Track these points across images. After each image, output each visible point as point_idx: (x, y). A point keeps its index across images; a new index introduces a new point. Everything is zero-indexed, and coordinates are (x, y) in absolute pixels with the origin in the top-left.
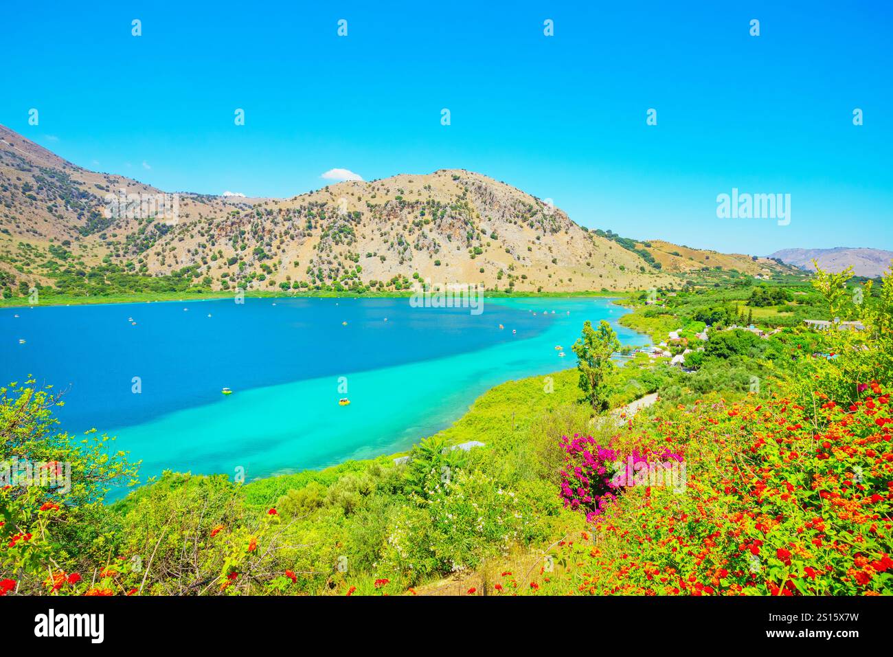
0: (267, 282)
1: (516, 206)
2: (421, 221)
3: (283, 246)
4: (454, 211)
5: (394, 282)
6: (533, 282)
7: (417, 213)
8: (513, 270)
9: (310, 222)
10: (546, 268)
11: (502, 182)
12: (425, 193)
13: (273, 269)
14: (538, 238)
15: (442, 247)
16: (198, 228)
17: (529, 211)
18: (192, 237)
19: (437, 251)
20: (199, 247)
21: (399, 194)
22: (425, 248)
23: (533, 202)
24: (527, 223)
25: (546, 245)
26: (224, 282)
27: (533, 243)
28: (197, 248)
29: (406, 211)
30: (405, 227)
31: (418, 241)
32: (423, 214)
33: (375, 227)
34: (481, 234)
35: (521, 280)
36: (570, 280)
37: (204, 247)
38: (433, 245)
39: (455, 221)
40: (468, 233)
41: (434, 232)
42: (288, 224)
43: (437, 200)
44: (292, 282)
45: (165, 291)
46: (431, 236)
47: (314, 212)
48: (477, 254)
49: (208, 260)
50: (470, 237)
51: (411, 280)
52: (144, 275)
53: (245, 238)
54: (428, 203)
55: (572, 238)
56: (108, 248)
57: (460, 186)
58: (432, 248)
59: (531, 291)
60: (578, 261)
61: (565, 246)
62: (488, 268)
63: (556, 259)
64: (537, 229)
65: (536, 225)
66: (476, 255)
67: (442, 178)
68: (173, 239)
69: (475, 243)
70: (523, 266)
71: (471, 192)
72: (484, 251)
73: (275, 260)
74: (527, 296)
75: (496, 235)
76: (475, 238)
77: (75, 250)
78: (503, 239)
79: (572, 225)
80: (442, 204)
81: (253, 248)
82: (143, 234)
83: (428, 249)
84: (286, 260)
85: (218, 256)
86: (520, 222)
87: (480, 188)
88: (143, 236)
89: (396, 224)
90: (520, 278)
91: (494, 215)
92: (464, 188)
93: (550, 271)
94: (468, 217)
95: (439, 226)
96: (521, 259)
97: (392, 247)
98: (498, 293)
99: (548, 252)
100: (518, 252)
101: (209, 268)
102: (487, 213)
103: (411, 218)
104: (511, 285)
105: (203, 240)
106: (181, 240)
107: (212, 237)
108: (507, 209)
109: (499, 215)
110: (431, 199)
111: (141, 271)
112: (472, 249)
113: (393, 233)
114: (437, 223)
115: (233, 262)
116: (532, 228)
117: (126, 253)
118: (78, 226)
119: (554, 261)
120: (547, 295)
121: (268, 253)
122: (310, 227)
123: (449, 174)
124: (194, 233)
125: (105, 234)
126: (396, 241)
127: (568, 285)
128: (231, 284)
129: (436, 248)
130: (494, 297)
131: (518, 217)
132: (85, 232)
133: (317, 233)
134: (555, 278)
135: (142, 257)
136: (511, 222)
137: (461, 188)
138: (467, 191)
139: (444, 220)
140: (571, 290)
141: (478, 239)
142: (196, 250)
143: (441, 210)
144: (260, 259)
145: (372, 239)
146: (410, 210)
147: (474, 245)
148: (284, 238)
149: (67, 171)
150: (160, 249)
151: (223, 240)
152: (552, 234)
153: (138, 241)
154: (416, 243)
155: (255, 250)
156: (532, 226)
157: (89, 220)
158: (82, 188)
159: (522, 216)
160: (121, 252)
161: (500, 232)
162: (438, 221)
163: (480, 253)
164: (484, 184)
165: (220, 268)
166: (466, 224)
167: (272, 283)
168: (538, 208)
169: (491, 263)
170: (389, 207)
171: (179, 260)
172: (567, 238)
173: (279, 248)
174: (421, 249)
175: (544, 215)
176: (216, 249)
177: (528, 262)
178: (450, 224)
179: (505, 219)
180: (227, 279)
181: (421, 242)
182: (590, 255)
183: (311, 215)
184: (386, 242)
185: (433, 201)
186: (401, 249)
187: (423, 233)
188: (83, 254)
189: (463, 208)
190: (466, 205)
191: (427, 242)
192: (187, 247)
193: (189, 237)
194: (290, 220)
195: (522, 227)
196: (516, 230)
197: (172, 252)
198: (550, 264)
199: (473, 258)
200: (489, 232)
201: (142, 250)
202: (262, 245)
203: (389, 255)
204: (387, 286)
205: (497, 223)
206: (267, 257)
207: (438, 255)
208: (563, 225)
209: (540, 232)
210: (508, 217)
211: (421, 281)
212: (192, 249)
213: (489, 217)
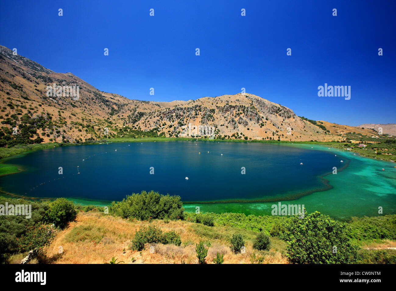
1: (274, 108)
2: (239, 113)
3: (188, 121)
4: (252, 110)
5: (234, 135)
6: (287, 137)
7: (237, 110)
8: (278, 132)
9: (196, 112)
12: (237, 102)
14: (284, 120)
15: (249, 123)
17: (279, 110)
18: (154, 117)
21: (227, 102)
22: (242, 123)
24: (278, 114)
25: (287, 123)
26: (169, 134)
27: (282, 122)
29: (232, 109)
30: (233, 115)
31: (239, 120)
33: (220, 114)
35: (282, 136)
37: (159, 121)
39: (252, 113)
40: (257, 118)
41: (244, 117)
42: (188, 113)
43: (243, 105)
47: (197, 108)
48: (263, 126)
49: (161, 125)
50: (258, 120)
51: (240, 135)
52: (141, 131)
53: (173, 118)
54: (240, 106)
55: (296, 120)
56: (122, 120)
57: (250, 100)
58: (245, 123)
59: (287, 140)
60: (301, 129)
61: (294, 124)
62: (268, 131)
63: (292, 129)
64: (282, 117)
65: (282, 115)
67: (241, 97)
68: (147, 118)
69: (260, 122)
70: (281, 131)
71: (254, 102)
74: (287, 142)
75: (268, 118)
76: (260, 120)
77: (112, 121)
78: (271, 120)
79: (295, 115)
80: (246, 107)
81: (177, 122)
82: (134, 115)
83: (244, 124)
85: (165, 124)
86: (275, 114)
87: (258, 100)
89: (229, 114)
91: (266, 111)
94: (256, 112)
96: (279, 128)
97: (230, 122)
99: (289, 126)
100: (278, 125)
101: (162, 128)
103: (234, 111)
104: (279, 138)
105: (158, 118)
106: (151, 118)
107: (161, 117)
108: (270, 109)
111: (138, 129)
112: (260, 124)
113: (229, 117)
114: (246, 114)
115: (171, 126)
118: (109, 112)
120: (294, 142)
121: (183, 124)
122: (196, 114)
124: (155, 115)
125: (119, 115)
126: (231, 120)
131: (274, 112)
132: (112, 114)
133: (200, 117)
134: (294, 136)
135: (137, 124)
136: (272, 114)
138: (252, 101)
139: (248, 113)
140: (302, 140)
142: (157, 122)
143: (246, 109)
144: (181, 126)
145: (221, 119)
146: (234, 109)
148: (188, 118)
150: (143, 121)
151: (165, 119)
152: (288, 119)
153: (133, 118)
156: (280, 116)
157: (112, 110)
159: (276, 112)
160: (128, 122)
163: (263, 125)
164: (260, 99)
165: (166, 129)
166: (257, 114)
168: (282, 108)
169: (268, 129)
170: (225, 108)
171: (151, 126)
172: (294, 120)
173: (186, 122)
174: (240, 124)
175: (285, 111)
177: (282, 129)
178: (251, 115)
179: (270, 113)
182: (304, 127)
183: (196, 110)
184: (227, 120)
186: (234, 123)
187: (241, 118)
188: (116, 122)
190: (254, 107)
191: (243, 121)
194: (189, 111)
195: (277, 116)
196: (275, 117)
197: (148, 123)
199: (261, 127)
200: (265, 118)
201: (134, 121)
202: (180, 121)
203: (229, 125)
204: (231, 137)
205: (267, 114)
206: (183, 125)
207: (248, 126)
208: (292, 115)
209: (284, 118)
210: (271, 112)
211: (244, 135)
212: (155, 122)
213: (264, 112)
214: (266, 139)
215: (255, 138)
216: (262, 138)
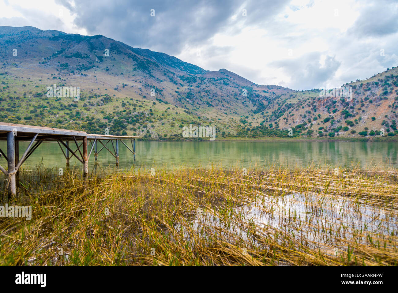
0: (349, 132)
3: (364, 108)
9: (386, 90)
13: (354, 123)
16: (307, 102)
18: (303, 108)
20: (307, 113)
26: (320, 133)
28: (305, 114)
37: (310, 113)
42: (368, 93)
44: (369, 131)
45: (285, 137)
47: (390, 82)
49: (312, 119)
52: (276, 130)
56: (264, 119)
68: (293, 110)
73: (357, 117)
77: (249, 120)
81: (341, 111)
82: (279, 110)
84: (365, 117)
85: (318, 117)
88: (279, 111)
101: (312, 125)
105: (308, 109)
106: (297, 110)
107: (315, 106)
111: (275, 127)
115: (327, 120)
117: (271, 120)
118: (253, 110)
121: (351, 113)
122: (386, 93)
124: (304, 105)
125: (263, 112)
128: (324, 133)
132: (255, 112)
133: (392, 96)
135: (277, 121)
142: (305, 115)
144: (345, 118)
148: (364, 103)
149: (252, 87)
150: (286, 116)
151: (322, 108)
153: (277, 114)
155: (342, 112)
157: (258, 107)
158: (257, 93)
160: (268, 120)
165: (318, 124)
167: (353, 132)
171: (295, 121)
173: (360, 109)
176: (317, 114)
180: (322, 131)
183: (388, 84)
188: (252, 121)
192: (300, 114)
193: (302, 108)
194: (369, 90)
197: (292, 117)
201: (278, 118)
202: (347, 109)
206: (351, 116)
212: (303, 115)
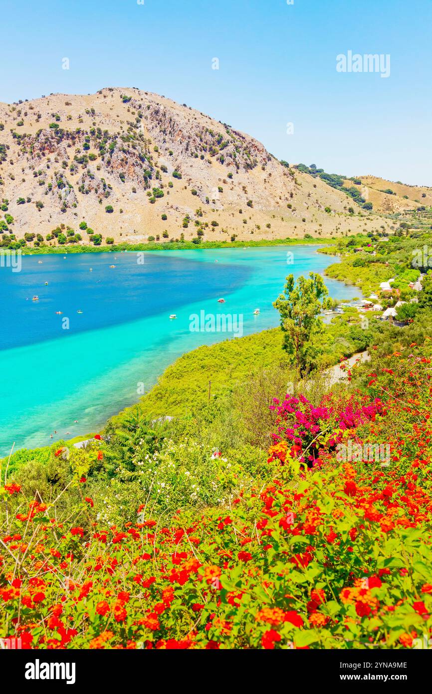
1: (203, 136)
2: (85, 156)
4: (126, 143)
5: (55, 234)
6: (224, 230)
7: (80, 145)
8: (201, 215)
10: (241, 212)
11: (185, 105)
12: (87, 119)
14: (230, 176)
15: (113, 189)
17: (219, 142)
19: (107, 195)
21: (53, 121)
22: (93, 191)
23: (223, 132)
24: (216, 156)
25: (239, 184)
27: (225, 182)
29: (65, 143)
30: (65, 164)
31: (84, 181)
32: (87, 148)
33: (25, 164)
34: (161, 172)
35: (211, 227)
36: (269, 226)
38: (102, 186)
39: (128, 156)
40: (145, 171)
41: (102, 170)
43: (103, 129)
46: (99, 175)
48: (158, 197)
50: (147, 177)
51: (78, 231)
54: (93, 133)
55: (270, 175)
57: (132, 110)
58: (101, 191)
59: (224, 241)
60: (278, 203)
61: (262, 186)
62: (172, 215)
63: (251, 202)
64: (229, 164)
65: (228, 160)
66: (156, 199)
67: (109, 99)
69: (155, 184)
70: (213, 211)
71: (146, 118)
72: (165, 193)
74: (219, 247)
75: (179, 173)
76: (154, 177)
78: (189, 177)
79: (269, 159)
80: (111, 133)
83: (96, 192)
86: (207, 156)
87: (157, 112)
89: (53, 160)
90: (210, 225)
91: (177, 148)
92: (136, 113)
93: (245, 216)
94: (144, 150)
95: (109, 163)
96: (211, 202)
97: (50, 189)
98: (184, 244)
99: (242, 193)
100: (205, 194)
102: (167, 145)
103: (71, 152)
104: (200, 234)
108: (191, 140)
109: (182, 147)
110: (96, 128)
112: (151, 191)
113: (50, 172)
114: (106, 159)
116: (222, 164)
119: (250, 204)
120: (242, 245)
123: (117, 94)
126: (55, 183)
127: (266, 232)
129: (106, 191)
130: (179, 248)
131: (205, 151)
134: (251, 224)
136: (196, 157)
137: (133, 113)
138: (141, 116)
139: (114, 155)
140: (270, 237)
141: (157, 178)
143: (110, 141)
145: (24, 181)
146: (70, 142)
147: (153, 186)
152: (247, 171)
154: (81, 184)
156: (222, 162)
159: (211, 149)
161: (184, 169)
162: (107, 156)
163: (160, 196)
164: (162, 108)
166: (142, 159)
168: (229, 138)
169: (174, 207)
170: (42, 138)
172: (264, 175)
174: (87, 193)
175: (237, 148)
177: (218, 205)
178: (122, 160)
179: (189, 152)
181: (87, 183)
182: (292, 196)
184: (42, 184)
185: (99, 130)
186: (62, 192)
187: (89, 172)
189: (138, 139)
190: (141, 135)
191: (94, 184)
195: (210, 163)
196: (203, 167)
198: (244, 207)
199: (152, 202)
200: (171, 169)
203: (47, 200)
204: (48, 240)
205: (180, 158)
207: (109, 199)
208: (259, 159)
209: (232, 168)
210: (194, 150)
211: (90, 232)
213: (170, 150)
214: (158, 239)
215: (124, 239)
216: (147, 237)
